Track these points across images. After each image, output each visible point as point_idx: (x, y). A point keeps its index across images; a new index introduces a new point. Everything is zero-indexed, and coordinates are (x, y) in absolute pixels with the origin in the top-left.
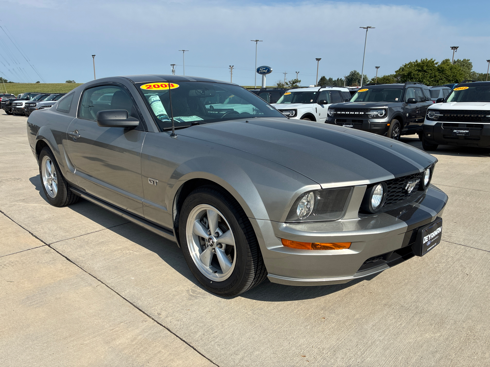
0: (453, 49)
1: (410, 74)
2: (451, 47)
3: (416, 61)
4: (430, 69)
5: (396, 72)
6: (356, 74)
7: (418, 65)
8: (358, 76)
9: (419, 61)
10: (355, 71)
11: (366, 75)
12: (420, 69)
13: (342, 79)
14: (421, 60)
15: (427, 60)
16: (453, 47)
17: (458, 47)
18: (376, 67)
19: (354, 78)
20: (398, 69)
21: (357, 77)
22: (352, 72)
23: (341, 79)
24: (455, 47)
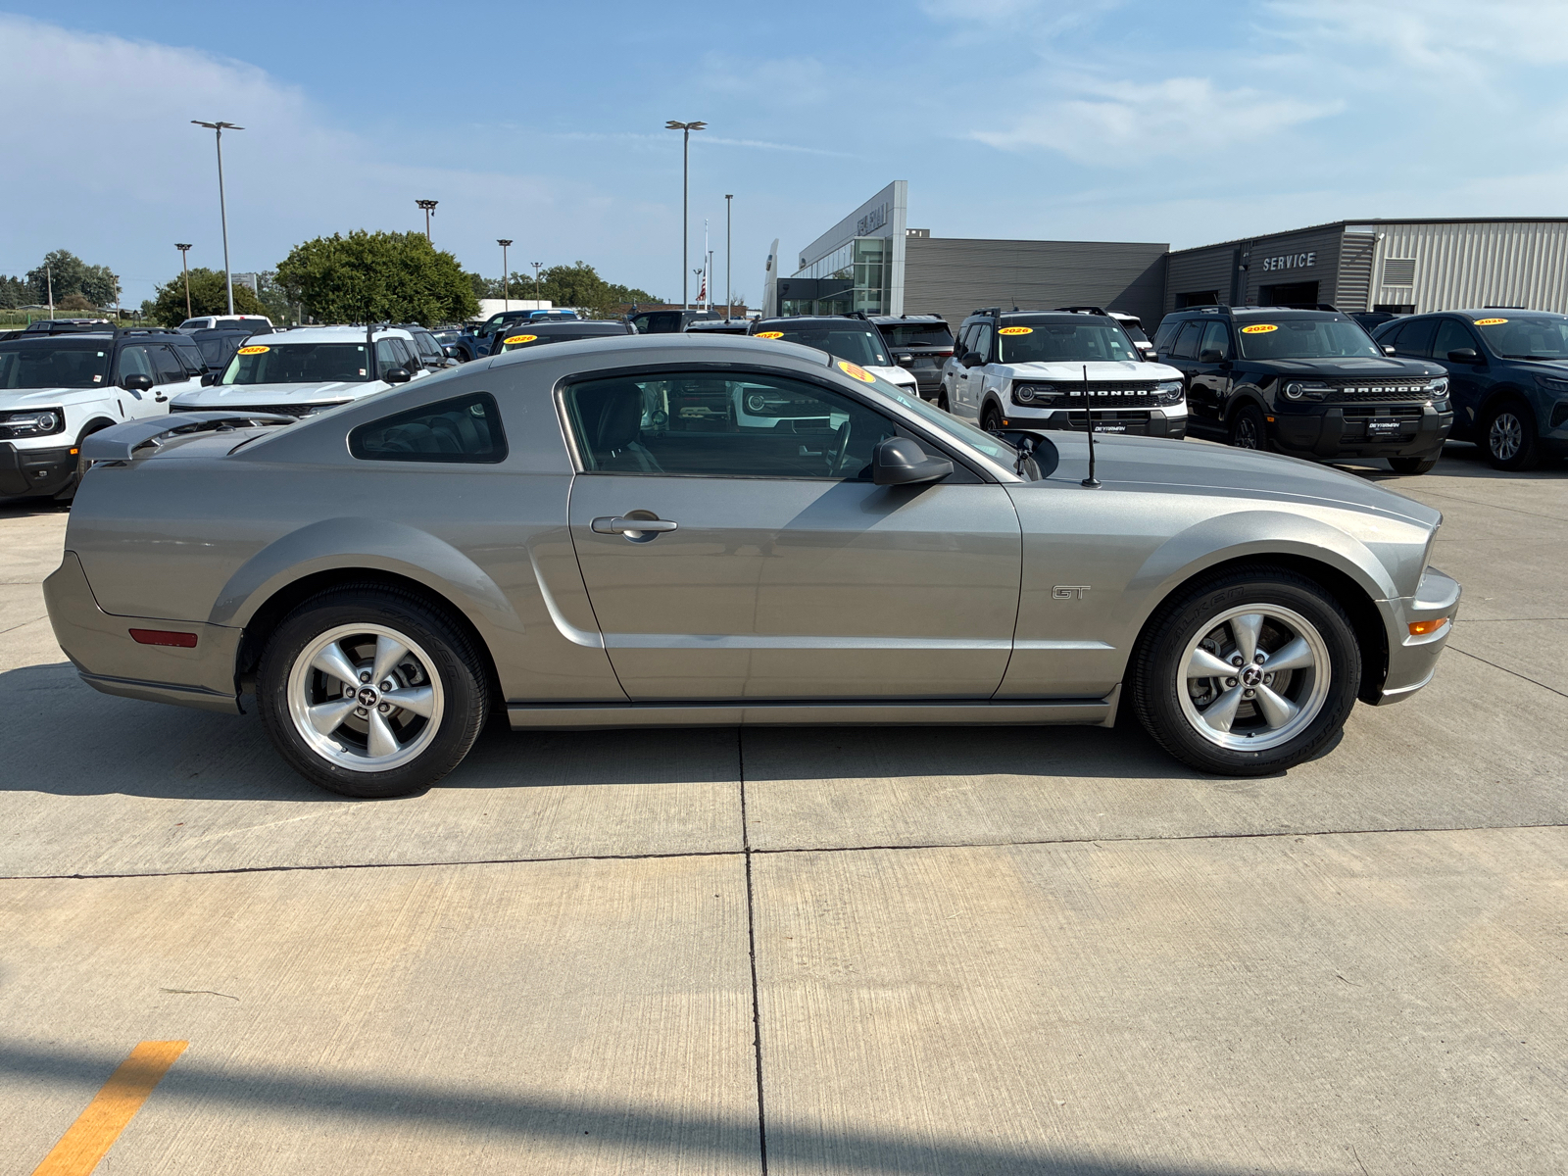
0: (423, 207)
1: (328, 274)
2: (417, 201)
3: (337, 237)
4: (384, 263)
5: (279, 266)
6: (68, 264)
7: (344, 248)
8: (77, 269)
9: (344, 237)
10: (65, 254)
11: (107, 268)
12: (353, 260)
13: (19, 280)
14: (351, 233)
15: (365, 235)
16: (423, 202)
17: (436, 202)
18: (178, 245)
19: (63, 277)
20: (284, 258)
21: (75, 273)
22: (53, 255)
23: (14, 279)
24: (430, 203)
